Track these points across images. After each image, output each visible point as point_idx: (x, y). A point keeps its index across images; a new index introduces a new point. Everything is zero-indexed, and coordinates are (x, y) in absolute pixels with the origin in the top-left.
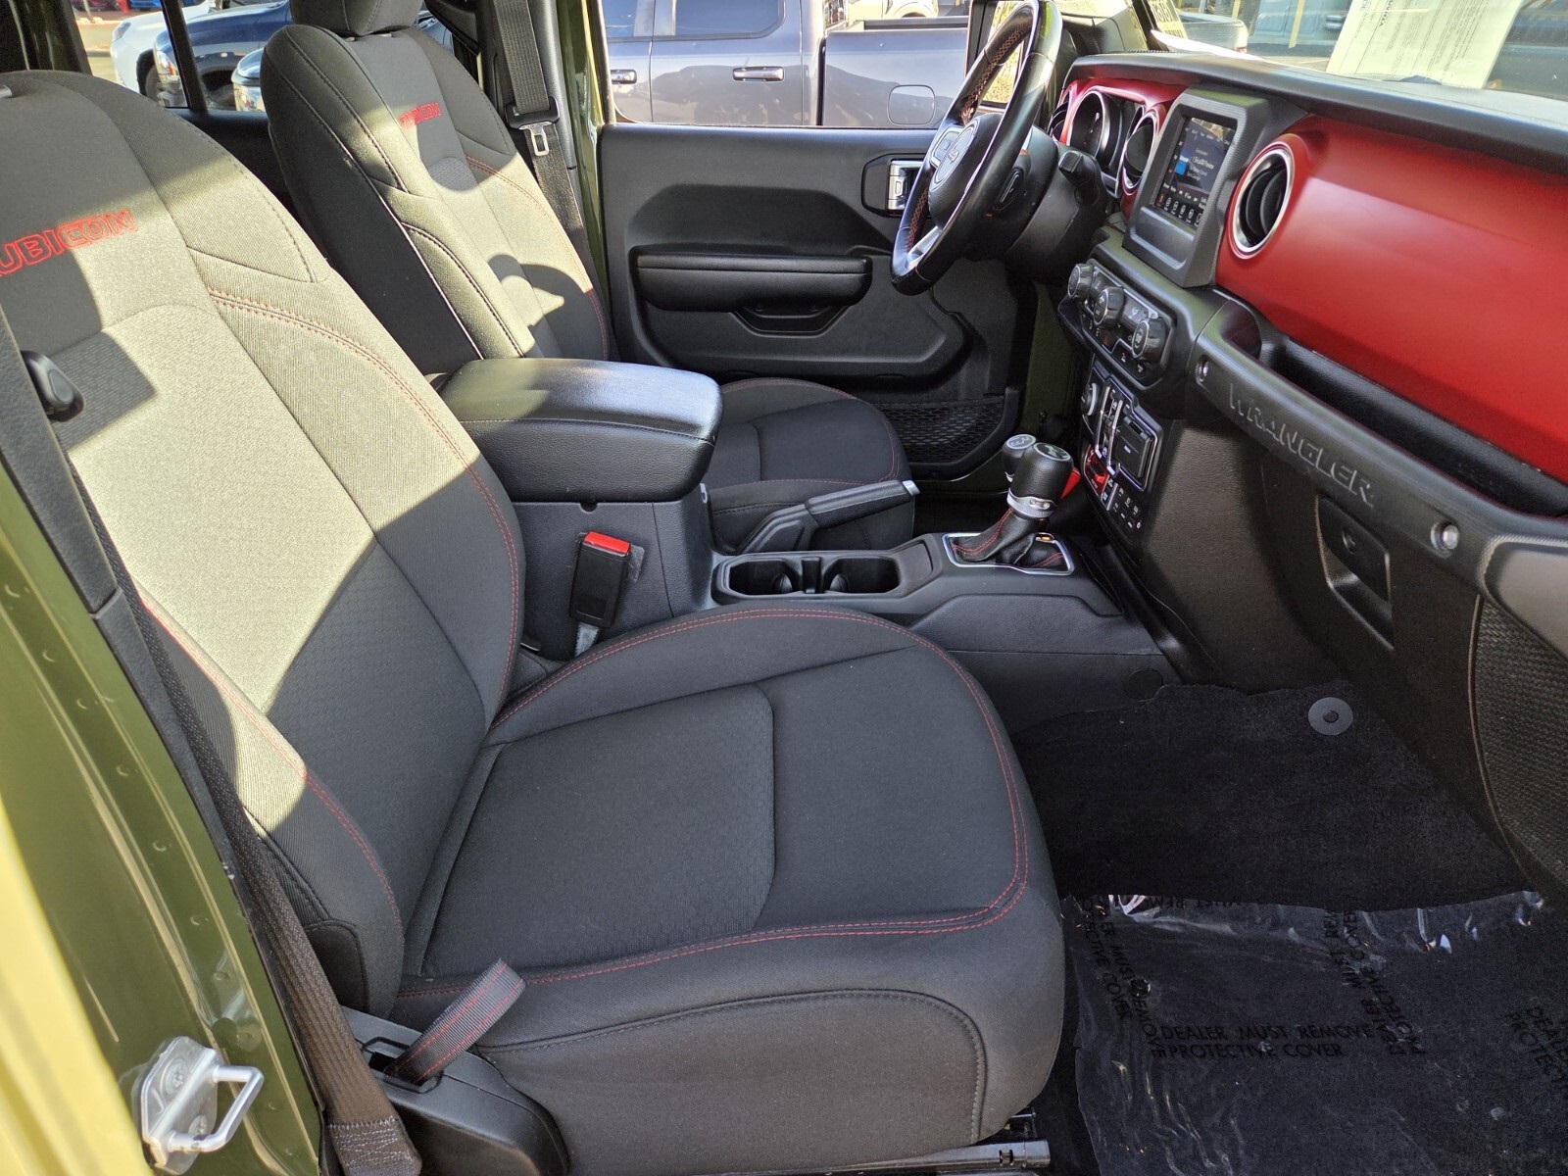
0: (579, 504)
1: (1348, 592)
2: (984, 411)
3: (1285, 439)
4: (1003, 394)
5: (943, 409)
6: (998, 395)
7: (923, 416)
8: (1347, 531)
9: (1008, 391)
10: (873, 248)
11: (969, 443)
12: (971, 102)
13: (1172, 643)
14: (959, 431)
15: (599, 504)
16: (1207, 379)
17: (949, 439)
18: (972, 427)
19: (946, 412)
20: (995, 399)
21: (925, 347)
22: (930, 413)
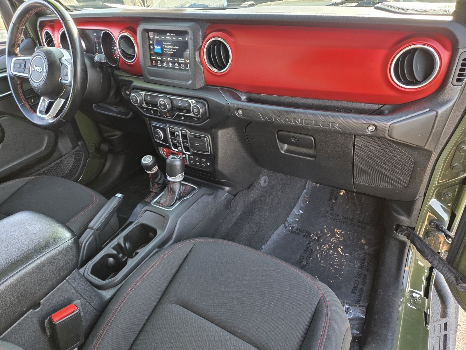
0: (31, 310)
1: (287, 151)
2: (75, 154)
3: (295, 122)
4: (78, 145)
5: (61, 161)
6: (77, 146)
7: (55, 168)
8: (293, 137)
9: (79, 143)
10: (2, 116)
11: (76, 167)
12: (16, 46)
13: (227, 188)
14: (70, 166)
15: (41, 301)
16: (243, 114)
17: (68, 170)
18: (74, 162)
19: (62, 162)
20: (77, 148)
21: (42, 144)
22: (57, 165)
